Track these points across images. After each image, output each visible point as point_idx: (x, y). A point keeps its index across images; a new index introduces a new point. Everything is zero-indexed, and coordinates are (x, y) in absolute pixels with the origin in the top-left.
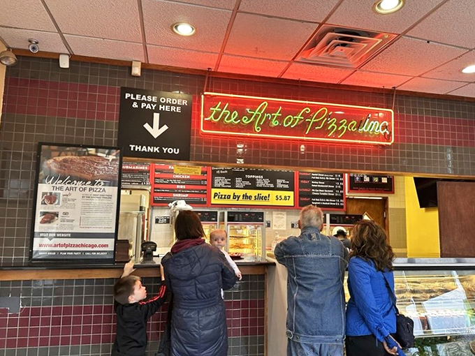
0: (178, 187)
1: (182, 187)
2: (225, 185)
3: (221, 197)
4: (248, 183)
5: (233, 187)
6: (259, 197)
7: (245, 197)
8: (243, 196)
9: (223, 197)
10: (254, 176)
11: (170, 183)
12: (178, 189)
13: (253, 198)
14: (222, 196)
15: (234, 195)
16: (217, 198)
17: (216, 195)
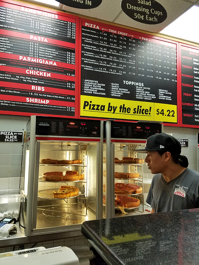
0: (33, 88)
1: (39, 88)
2: (99, 91)
3: (93, 107)
4: (126, 91)
5: (108, 95)
6: (139, 111)
7: (123, 109)
8: (121, 107)
9: (96, 107)
10: (133, 83)
11: (21, 81)
12: (34, 91)
13: (132, 111)
14: (94, 105)
15: (109, 106)
16: (87, 108)
17: (86, 104)
